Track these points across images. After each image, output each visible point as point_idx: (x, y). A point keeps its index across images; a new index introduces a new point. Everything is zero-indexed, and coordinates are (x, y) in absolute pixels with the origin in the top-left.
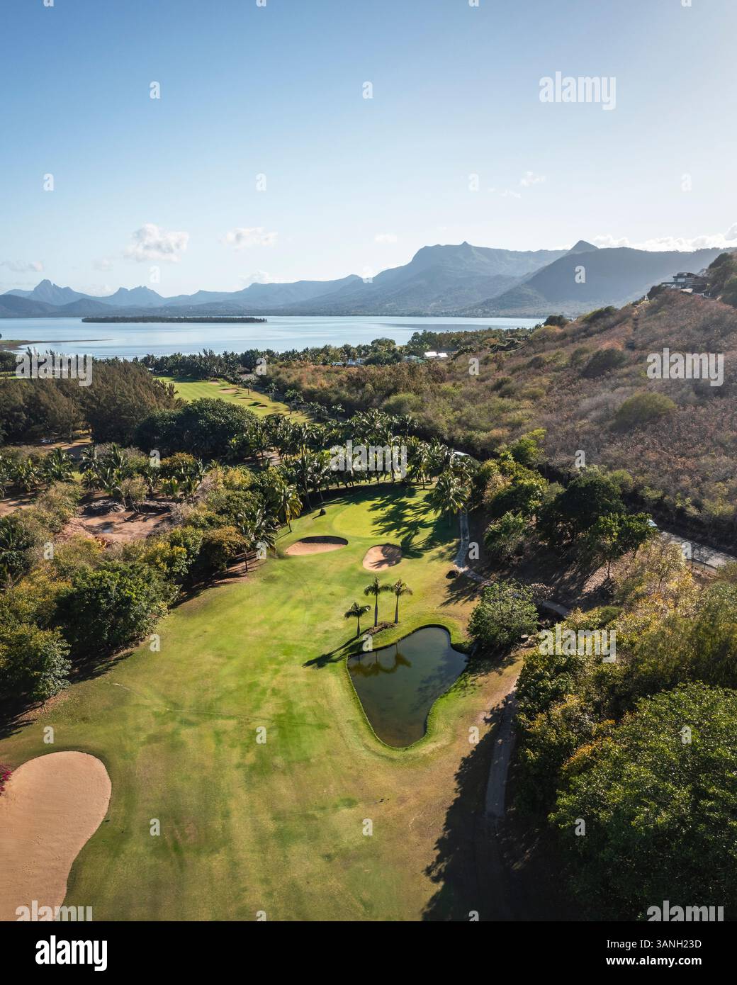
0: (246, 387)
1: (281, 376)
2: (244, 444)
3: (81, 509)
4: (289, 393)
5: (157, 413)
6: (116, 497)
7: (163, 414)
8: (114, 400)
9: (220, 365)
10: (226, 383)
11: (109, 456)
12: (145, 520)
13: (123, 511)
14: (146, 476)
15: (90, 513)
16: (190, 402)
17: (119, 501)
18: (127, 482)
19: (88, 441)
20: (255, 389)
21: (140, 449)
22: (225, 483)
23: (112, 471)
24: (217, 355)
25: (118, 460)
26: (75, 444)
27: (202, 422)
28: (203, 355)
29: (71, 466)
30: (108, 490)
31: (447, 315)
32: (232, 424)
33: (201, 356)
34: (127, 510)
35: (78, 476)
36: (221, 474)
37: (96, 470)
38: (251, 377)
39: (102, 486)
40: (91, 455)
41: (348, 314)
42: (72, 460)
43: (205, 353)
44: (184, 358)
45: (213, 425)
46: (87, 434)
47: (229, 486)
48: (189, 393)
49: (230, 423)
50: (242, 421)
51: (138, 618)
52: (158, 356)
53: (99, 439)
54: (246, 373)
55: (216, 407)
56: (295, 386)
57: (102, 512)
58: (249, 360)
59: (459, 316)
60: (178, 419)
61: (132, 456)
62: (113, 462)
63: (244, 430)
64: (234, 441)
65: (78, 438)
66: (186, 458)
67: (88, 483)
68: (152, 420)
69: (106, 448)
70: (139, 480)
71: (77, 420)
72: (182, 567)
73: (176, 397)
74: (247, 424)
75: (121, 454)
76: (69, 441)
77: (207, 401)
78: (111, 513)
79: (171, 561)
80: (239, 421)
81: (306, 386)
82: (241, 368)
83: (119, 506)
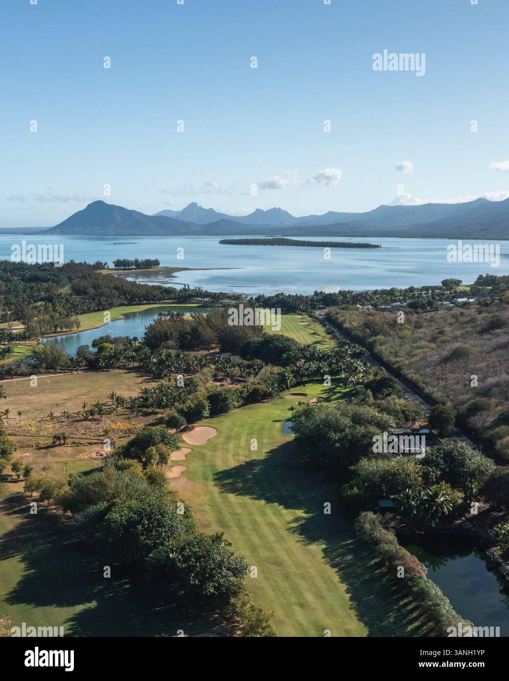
0: (316, 321)
2: (289, 356)
3: (213, 379)
5: (252, 340)
6: (228, 376)
7: (254, 341)
8: (233, 333)
10: (307, 316)
11: (227, 358)
12: (236, 385)
13: (229, 381)
14: (240, 367)
15: (216, 380)
17: (229, 377)
18: (232, 369)
19: (218, 350)
20: (321, 323)
21: (241, 357)
22: (270, 372)
23: (227, 365)
25: (230, 361)
26: (211, 351)
29: (210, 362)
30: (224, 372)
32: (286, 347)
34: (231, 381)
35: (213, 367)
36: (270, 368)
37: (220, 364)
39: (222, 370)
40: (219, 358)
42: (211, 359)
45: (276, 347)
46: (216, 347)
47: (271, 373)
49: (284, 347)
50: (291, 346)
53: (223, 351)
54: (323, 309)
57: (221, 380)
60: (261, 343)
61: (237, 359)
62: (228, 361)
63: (291, 350)
64: (285, 355)
65: (213, 348)
66: (258, 361)
67: (217, 369)
68: (249, 343)
69: (226, 355)
70: (237, 368)
71: (214, 340)
72: (245, 395)
73: (264, 331)
74: (293, 347)
76: (208, 350)
78: (224, 381)
79: (241, 392)
80: (289, 346)
82: (321, 305)
83: (228, 379)
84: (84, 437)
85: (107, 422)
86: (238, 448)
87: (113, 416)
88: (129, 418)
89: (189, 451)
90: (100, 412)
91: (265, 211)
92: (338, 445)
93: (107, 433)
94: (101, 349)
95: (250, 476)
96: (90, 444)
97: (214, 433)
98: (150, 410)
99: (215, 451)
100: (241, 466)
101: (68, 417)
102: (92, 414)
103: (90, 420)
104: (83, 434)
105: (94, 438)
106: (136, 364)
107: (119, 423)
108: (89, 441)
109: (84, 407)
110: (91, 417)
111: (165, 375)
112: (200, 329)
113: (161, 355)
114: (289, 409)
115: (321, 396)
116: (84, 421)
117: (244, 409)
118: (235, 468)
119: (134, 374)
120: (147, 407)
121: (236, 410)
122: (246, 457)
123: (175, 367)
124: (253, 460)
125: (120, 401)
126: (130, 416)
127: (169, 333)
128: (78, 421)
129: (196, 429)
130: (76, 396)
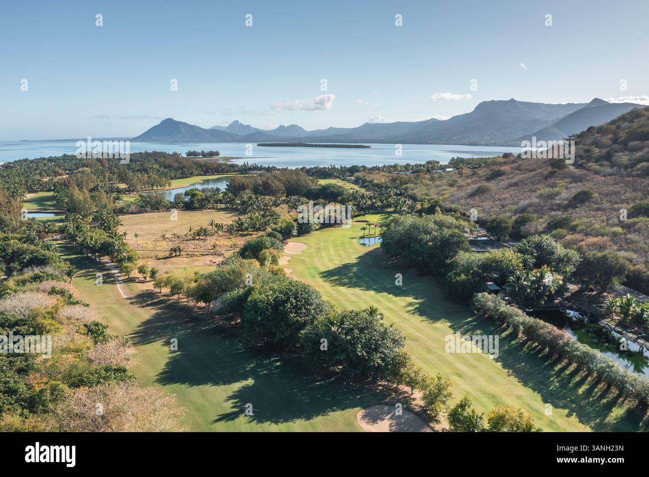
0: (349, 182)
1: (366, 177)
4: (366, 184)
5: (312, 187)
7: (314, 188)
8: (296, 183)
9: (338, 172)
10: (340, 180)
11: (296, 200)
16: (324, 185)
20: (353, 183)
21: (307, 198)
24: (337, 167)
25: (299, 201)
27: (328, 191)
28: (330, 167)
29: (283, 203)
31: (495, 145)
33: (329, 168)
36: (333, 205)
38: (353, 178)
40: (290, 199)
41: (427, 143)
42: (283, 201)
43: (331, 166)
44: (320, 168)
45: (332, 191)
48: (323, 182)
49: (339, 192)
51: (311, 226)
52: (308, 167)
54: (350, 176)
55: (333, 186)
56: (371, 182)
58: (353, 170)
59: (503, 146)
60: (320, 190)
61: (304, 200)
64: (339, 198)
66: (322, 201)
68: (310, 190)
69: (295, 197)
71: (280, 190)
73: (319, 183)
74: (345, 193)
75: (301, 199)
77: (331, 184)
81: (375, 181)
82: (348, 174)
84: (195, 250)
85: (211, 241)
86: (330, 255)
87: (215, 237)
88: (229, 238)
89: (289, 258)
90: (205, 235)
91: (286, 126)
92: (431, 243)
93: (214, 247)
94: (193, 195)
95: (352, 274)
96: (202, 255)
97: (305, 247)
98: (245, 233)
99: (312, 258)
100: (340, 267)
101: (178, 237)
102: (199, 235)
103: (197, 240)
104: (194, 248)
105: (204, 251)
106: (223, 206)
107: (222, 241)
108: (201, 253)
109: (190, 231)
110: (197, 237)
111: (250, 211)
112: (270, 182)
113: (243, 198)
114: (361, 229)
115: (380, 222)
116: (192, 240)
117: (322, 231)
118: (335, 269)
119: (223, 212)
120: (241, 231)
121: (315, 232)
122: (340, 261)
123: (257, 206)
124: (347, 264)
125: (219, 227)
126: (229, 236)
127: (246, 184)
128: (186, 240)
129: (289, 243)
130: (181, 225)
